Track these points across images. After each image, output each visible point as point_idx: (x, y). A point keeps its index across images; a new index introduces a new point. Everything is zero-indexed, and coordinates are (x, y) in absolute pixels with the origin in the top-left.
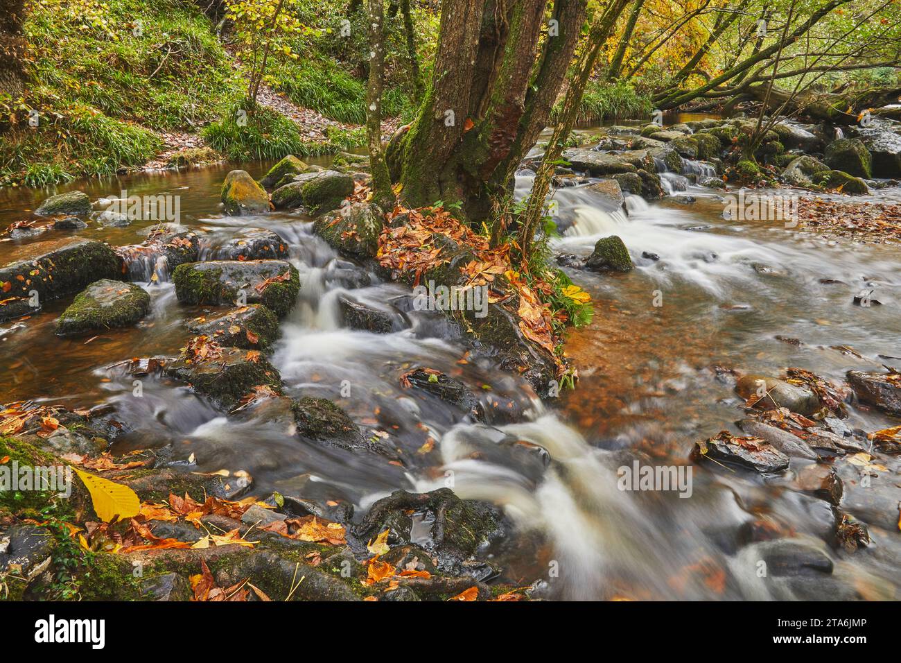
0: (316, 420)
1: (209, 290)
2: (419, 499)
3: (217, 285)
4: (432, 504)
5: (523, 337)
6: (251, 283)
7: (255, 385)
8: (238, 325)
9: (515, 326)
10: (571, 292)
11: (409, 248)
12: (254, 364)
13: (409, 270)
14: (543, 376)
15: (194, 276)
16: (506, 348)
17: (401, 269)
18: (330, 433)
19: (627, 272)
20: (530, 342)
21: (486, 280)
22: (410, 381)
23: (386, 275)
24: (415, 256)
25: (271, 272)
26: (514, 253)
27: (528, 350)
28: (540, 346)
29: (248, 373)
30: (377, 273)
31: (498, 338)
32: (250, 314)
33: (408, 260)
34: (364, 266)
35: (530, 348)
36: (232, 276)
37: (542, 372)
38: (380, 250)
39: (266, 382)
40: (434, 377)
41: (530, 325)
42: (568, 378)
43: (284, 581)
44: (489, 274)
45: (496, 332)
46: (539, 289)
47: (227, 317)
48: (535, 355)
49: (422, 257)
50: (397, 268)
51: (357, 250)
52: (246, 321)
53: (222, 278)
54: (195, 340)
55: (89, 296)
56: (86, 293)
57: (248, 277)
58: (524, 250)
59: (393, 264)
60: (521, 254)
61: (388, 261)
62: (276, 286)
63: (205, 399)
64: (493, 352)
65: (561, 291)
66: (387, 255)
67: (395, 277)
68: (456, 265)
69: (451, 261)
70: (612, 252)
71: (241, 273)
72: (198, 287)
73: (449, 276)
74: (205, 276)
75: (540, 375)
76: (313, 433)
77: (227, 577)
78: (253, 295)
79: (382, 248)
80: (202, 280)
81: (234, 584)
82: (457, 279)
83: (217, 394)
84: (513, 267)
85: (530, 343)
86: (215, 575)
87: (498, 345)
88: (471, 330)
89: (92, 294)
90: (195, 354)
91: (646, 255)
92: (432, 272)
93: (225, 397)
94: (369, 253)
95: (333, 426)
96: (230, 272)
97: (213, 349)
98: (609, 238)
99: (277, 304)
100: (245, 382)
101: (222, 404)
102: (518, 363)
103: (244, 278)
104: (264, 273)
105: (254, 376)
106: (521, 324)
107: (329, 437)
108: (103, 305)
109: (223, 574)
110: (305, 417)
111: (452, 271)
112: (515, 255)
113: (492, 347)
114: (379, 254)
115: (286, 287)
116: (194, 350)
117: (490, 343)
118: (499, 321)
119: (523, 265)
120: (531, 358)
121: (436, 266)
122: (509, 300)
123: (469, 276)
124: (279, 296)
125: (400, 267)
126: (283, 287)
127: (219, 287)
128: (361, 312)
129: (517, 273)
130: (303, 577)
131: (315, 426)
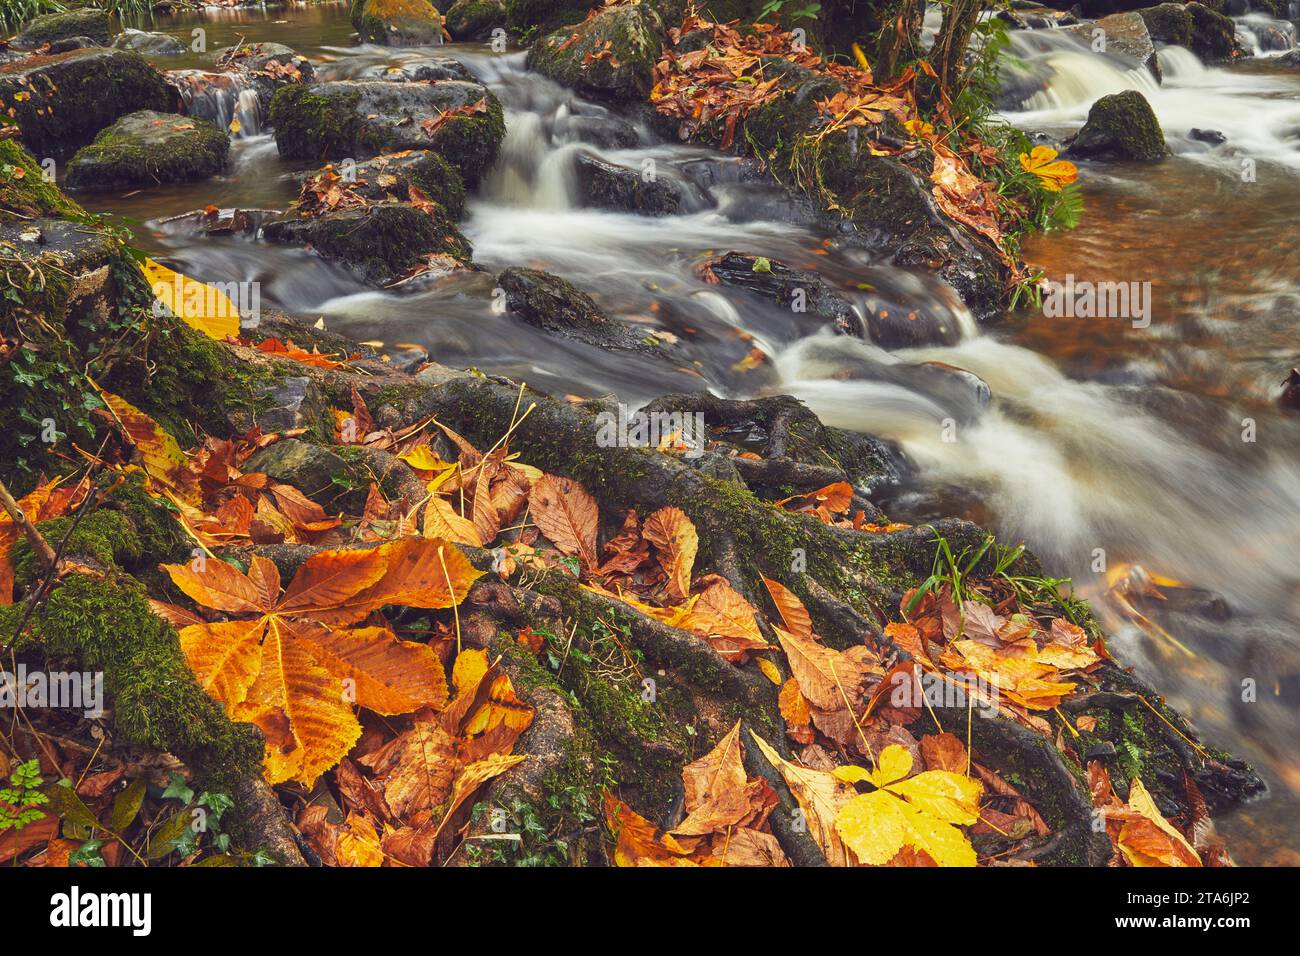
0: (541, 292)
1: (338, 129)
2: (736, 408)
3: (351, 120)
4: (761, 417)
5: (940, 212)
6: (414, 117)
7: (427, 252)
8: (393, 174)
9: (924, 192)
10: (1036, 163)
11: (714, 84)
12: (426, 215)
13: (712, 118)
14: (978, 278)
15: (310, 104)
16: (906, 233)
17: (699, 119)
18: (567, 319)
19: (1157, 162)
20: (955, 222)
21: (866, 119)
22: (715, 273)
23: (666, 130)
24: (725, 96)
25: (450, 100)
26: (924, 85)
27: (949, 234)
28: (973, 230)
29: (415, 229)
30: (651, 126)
31: (890, 215)
32: (415, 161)
33: (712, 101)
34: (625, 115)
35: (953, 231)
36: (379, 105)
37: (976, 271)
38: (657, 88)
39: (446, 249)
40: (763, 263)
41: (954, 198)
42: (1030, 291)
43: (499, 415)
44: (873, 110)
45: (886, 204)
46: (971, 154)
47: (374, 163)
48: (964, 242)
49: (738, 96)
50: (688, 117)
51: (613, 85)
52: (406, 170)
53: (361, 108)
54: (317, 179)
55: (121, 132)
56: (117, 127)
57: (410, 108)
58: (945, 81)
59: (682, 110)
60: (937, 88)
61: (672, 106)
62: (460, 121)
63: (338, 265)
64: (880, 239)
65: (1018, 162)
66: (670, 95)
67: (685, 134)
68: (808, 98)
69: (797, 90)
70: (1124, 122)
71: (395, 100)
72: (318, 124)
73: (793, 117)
74: (328, 105)
75: (972, 276)
76: (537, 314)
77: (396, 414)
78: (418, 138)
79: (660, 85)
80: (324, 111)
81: (409, 425)
82: (809, 120)
83: (360, 256)
84: (920, 114)
85: (955, 225)
86: (374, 413)
87: (891, 226)
88: (837, 207)
89: (126, 129)
90: (318, 200)
91: (1197, 135)
92: (759, 113)
93: (373, 263)
94: (634, 89)
95: (574, 309)
96: (375, 98)
97: (350, 196)
98: (1121, 95)
99: (462, 156)
100: (410, 245)
101: (369, 274)
102: (929, 256)
103: (401, 109)
104: (437, 102)
105: (426, 235)
106: (935, 191)
107: (565, 326)
108: (148, 142)
109: (388, 410)
110: (521, 284)
111: (799, 108)
112: (926, 90)
113: (878, 232)
114: (655, 96)
115: (480, 125)
116: (315, 193)
117: (872, 225)
118: (892, 185)
119: (940, 109)
120: (956, 247)
121: (767, 102)
122: (913, 154)
123: (832, 116)
124: (467, 141)
125: (696, 115)
126: (475, 125)
127: (356, 123)
128: (620, 178)
129: (928, 125)
130: (534, 405)
131: (539, 302)
